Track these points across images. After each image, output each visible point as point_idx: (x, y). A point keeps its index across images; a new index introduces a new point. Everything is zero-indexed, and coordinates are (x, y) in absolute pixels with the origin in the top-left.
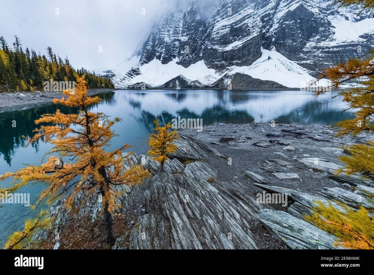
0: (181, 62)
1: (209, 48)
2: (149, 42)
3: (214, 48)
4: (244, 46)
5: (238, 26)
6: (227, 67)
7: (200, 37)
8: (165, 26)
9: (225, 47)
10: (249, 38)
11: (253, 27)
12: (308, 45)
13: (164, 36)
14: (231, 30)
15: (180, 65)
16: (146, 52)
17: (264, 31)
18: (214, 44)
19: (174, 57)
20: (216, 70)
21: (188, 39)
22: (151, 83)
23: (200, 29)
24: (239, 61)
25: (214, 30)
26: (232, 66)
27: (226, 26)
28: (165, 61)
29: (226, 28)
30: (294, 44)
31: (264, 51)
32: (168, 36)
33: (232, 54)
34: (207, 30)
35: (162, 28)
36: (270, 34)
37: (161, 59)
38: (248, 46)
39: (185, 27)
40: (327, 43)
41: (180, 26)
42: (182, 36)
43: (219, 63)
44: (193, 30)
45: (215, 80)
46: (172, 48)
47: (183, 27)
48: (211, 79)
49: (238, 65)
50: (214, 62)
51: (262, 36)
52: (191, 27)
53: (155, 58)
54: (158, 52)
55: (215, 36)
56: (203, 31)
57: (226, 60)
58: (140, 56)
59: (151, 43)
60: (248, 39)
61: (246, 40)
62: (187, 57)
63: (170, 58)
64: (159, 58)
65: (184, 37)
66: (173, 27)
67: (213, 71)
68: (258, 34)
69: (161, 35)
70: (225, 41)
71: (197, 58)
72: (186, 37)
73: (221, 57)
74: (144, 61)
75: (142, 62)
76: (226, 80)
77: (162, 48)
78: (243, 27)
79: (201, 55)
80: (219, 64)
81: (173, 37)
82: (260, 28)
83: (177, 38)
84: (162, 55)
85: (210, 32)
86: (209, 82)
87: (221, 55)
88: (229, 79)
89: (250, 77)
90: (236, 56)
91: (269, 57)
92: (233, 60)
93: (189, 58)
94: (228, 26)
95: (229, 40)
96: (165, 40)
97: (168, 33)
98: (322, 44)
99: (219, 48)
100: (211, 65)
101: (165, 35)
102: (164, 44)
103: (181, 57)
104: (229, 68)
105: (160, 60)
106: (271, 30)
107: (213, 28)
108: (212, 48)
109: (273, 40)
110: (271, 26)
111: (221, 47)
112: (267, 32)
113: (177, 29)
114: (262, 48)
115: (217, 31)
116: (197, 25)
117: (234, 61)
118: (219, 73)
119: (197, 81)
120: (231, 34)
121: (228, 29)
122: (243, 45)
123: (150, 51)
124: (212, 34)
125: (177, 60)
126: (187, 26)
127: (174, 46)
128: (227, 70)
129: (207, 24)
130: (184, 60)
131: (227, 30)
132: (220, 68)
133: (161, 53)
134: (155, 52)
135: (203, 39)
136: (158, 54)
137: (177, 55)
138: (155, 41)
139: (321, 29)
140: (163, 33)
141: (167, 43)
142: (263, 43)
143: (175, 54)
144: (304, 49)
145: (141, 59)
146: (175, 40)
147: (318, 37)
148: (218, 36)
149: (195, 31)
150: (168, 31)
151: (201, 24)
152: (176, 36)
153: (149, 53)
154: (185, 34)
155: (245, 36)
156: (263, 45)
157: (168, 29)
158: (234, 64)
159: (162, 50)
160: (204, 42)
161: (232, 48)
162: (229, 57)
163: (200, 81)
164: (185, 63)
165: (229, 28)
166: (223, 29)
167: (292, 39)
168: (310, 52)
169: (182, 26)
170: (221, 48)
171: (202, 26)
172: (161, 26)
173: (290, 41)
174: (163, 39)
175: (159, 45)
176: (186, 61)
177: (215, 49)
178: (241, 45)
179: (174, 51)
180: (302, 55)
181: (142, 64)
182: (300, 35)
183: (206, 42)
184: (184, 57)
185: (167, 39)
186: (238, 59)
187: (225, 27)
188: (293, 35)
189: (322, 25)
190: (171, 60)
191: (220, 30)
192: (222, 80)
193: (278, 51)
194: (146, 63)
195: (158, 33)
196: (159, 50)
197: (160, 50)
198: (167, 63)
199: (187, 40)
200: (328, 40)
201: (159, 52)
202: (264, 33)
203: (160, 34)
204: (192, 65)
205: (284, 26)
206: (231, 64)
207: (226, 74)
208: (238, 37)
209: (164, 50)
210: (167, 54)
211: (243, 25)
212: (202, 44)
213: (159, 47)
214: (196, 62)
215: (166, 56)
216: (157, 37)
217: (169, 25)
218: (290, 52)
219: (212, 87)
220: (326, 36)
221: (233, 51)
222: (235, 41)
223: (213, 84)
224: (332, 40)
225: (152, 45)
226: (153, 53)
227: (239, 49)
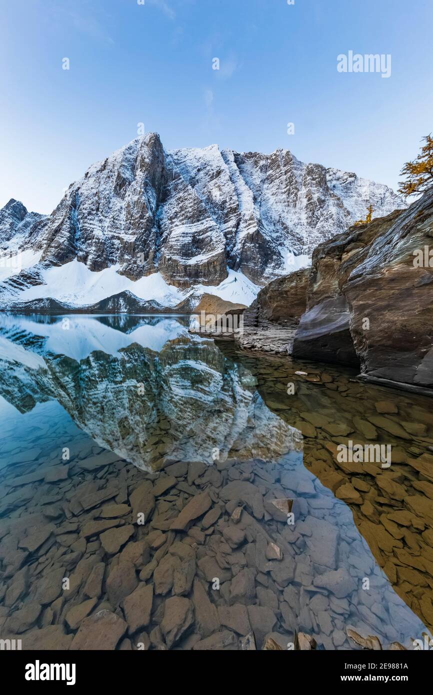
0: (125, 271)
1: (168, 257)
2: (63, 232)
3: (174, 258)
4: (209, 263)
5: (201, 237)
6: (192, 286)
7: (153, 241)
8: (95, 212)
9: (188, 259)
10: (214, 253)
11: (216, 242)
12: (267, 270)
13: (91, 226)
14: (193, 240)
15: (124, 277)
16: (56, 247)
17: (228, 249)
18: (174, 254)
19: (113, 262)
20: (178, 287)
21: (136, 240)
22: (69, 302)
23: (154, 230)
24: (206, 279)
25: (172, 235)
26: (197, 285)
27: (187, 234)
28: (97, 266)
29: (187, 237)
30: (256, 267)
31: (231, 271)
32: (100, 228)
33: (197, 270)
34: (162, 233)
35: (89, 214)
36: (235, 254)
37: (89, 263)
38: (214, 262)
39: (130, 223)
40: (281, 271)
41: (121, 219)
42: (126, 234)
43: (181, 279)
44: (142, 229)
45: (178, 302)
46: (108, 249)
47: (126, 221)
48: (172, 300)
49: (205, 283)
50: (175, 276)
51: (227, 254)
52: (139, 224)
53: (76, 259)
54: (81, 250)
55: (173, 243)
56: (156, 233)
57: (189, 276)
58: (42, 251)
59: (68, 234)
60: (214, 255)
61: (211, 256)
62: (135, 265)
63: (104, 262)
64: (84, 259)
65: (129, 236)
66: (110, 217)
67: (174, 289)
68: (223, 250)
69: (86, 225)
70: (187, 252)
71: (150, 269)
72: (132, 236)
73: (183, 271)
74: (51, 262)
75: (47, 262)
76: (193, 302)
77: (90, 245)
78: (207, 240)
79: (156, 265)
80: (182, 281)
81: (111, 231)
82: (225, 245)
83: (116, 235)
84: (90, 257)
85: (167, 237)
86: (171, 303)
87: (183, 269)
88: (196, 301)
89: (219, 299)
90: (202, 272)
91: (235, 279)
92: (198, 277)
93: (138, 267)
94: (190, 235)
95: (192, 252)
96: (94, 233)
97: (100, 225)
98: (277, 271)
99: (181, 260)
100: (171, 280)
101: (95, 227)
102: (94, 240)
103: (125, 264)
104: (195, 286)
105: (86, 264)
106: (235, 249)
107: (171, 232)
108: (170, 259)
109: (238, 260)
110: (234, 246)
111: (182, 259)
112: (232, 251)
113: (117, 222)
114: (228, 267)
115: (177, 237)
116: (148, 224)
117: (200, 279)
118: (182, 292)
119: (153, 301)
120: (193, 245)
121: (190, 239)
122: (208, 261)
123: (65, 246)
124: (170, 240)
125: (118, 267)
126: (132, 221)
127: (113, 245)
128: (192, 289)
129: (163, 226)
130: (130, 269)
131: (188, 239)
132: (184, 286)
133: (87, 253)
134: (76, 249)
135: (157, 244)
136: (81, 253)
137: (118, 260)
138: (75, 232)
139: (275, 257)
140: (91, 222)
141: (99, 239)
142: (229, 262)
143: (115, 259)
144: (264, 275)
145: (43, 257)
146: (113, 237)
147: (273, 264)
148: (178, 244)
149: (145, 231)
150: (101, 221)
151: (154, 224)
152: (115, 232)
153: (61, 249)
154: (131, 231)
155: (209, 251)
156: (229, 264)
157: (100, 218)
158: (200, 282)
159: (89, 249)
160: (160, 249)
161: (196, 262)
162: (193, 273)
163: (157, 300)
164: (133, 274)
165: (190, 237)
166: (183, 237)
167: (255, 263)
168: (269, 278)
169: (125, 219)
170: (184, 260)
171: (155, 226)
172: (86, 209)
173: (253, 265)
174: (92, 231)
175: (83, 240)
176: (134, 272)
177: (175, 261)
178: (206, 261)
179: (112, 253)
180: (263, 280)
181: (47, 266)
182: (260, 260)
183: (163, 249)
184: (130, 264)
185: (98, 233)
186: (204, 276)
187: (185, 234)
188: (254, 258)
189: (275, 253)
190: (107, 267)
191: (180, 237)
192: (187, 301)
193: (243, 273)
194: (55, 265)
195: (82, 221)
196: (83, 247)
197: (85, 247)
198: (100, 271)
199: (133, 240)
200: (280, 268)
201: (84, 251)
202: (228, 251)
203: (84, 223)
204: (143, 278)
205: (246, 247)
206: (196, 282)
207: (193, 294)
208: (202, 250)
209: (94, 248)
210: (99, 256)
211: (207, 237)
212: (157, 251)
213: (83, 243)
214: (150, 274)
215: (97, 258)
216: (80, 226)
217: (101, 213)
218: (253, 276)
219: (176, 310)
220: (279, 265)
221: (197, 265)
222: (200, 254)
223: (177, 306)
224: (283, 269)
225: (69, 237)
226: (71, 251)
227: (204, 265)
